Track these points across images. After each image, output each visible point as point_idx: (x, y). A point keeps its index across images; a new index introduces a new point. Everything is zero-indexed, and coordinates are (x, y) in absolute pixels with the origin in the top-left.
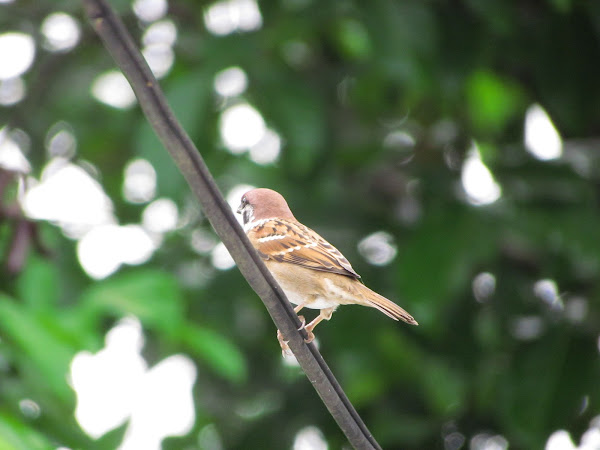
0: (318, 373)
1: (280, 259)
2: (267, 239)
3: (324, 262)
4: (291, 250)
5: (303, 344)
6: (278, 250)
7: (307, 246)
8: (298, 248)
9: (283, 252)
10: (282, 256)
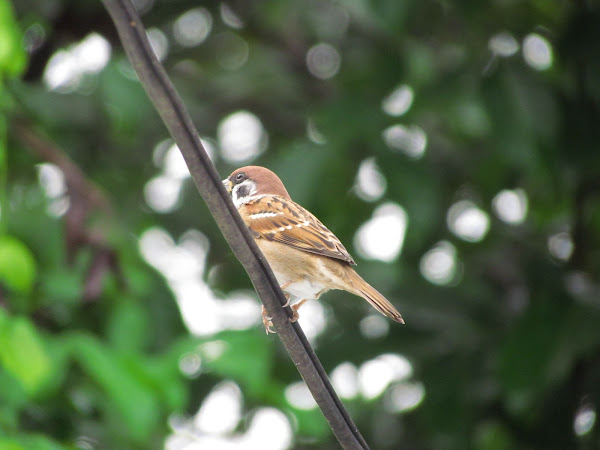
0: (302, 355)
1: (270, 238)
2: (258, 216)
3: (316, 244)
4: (282, 229)
5: (287, 322)
6: (270, 229)
7: (299, 225)
8: (289, 227)
9: (274, 231)
10: (272, 235)
